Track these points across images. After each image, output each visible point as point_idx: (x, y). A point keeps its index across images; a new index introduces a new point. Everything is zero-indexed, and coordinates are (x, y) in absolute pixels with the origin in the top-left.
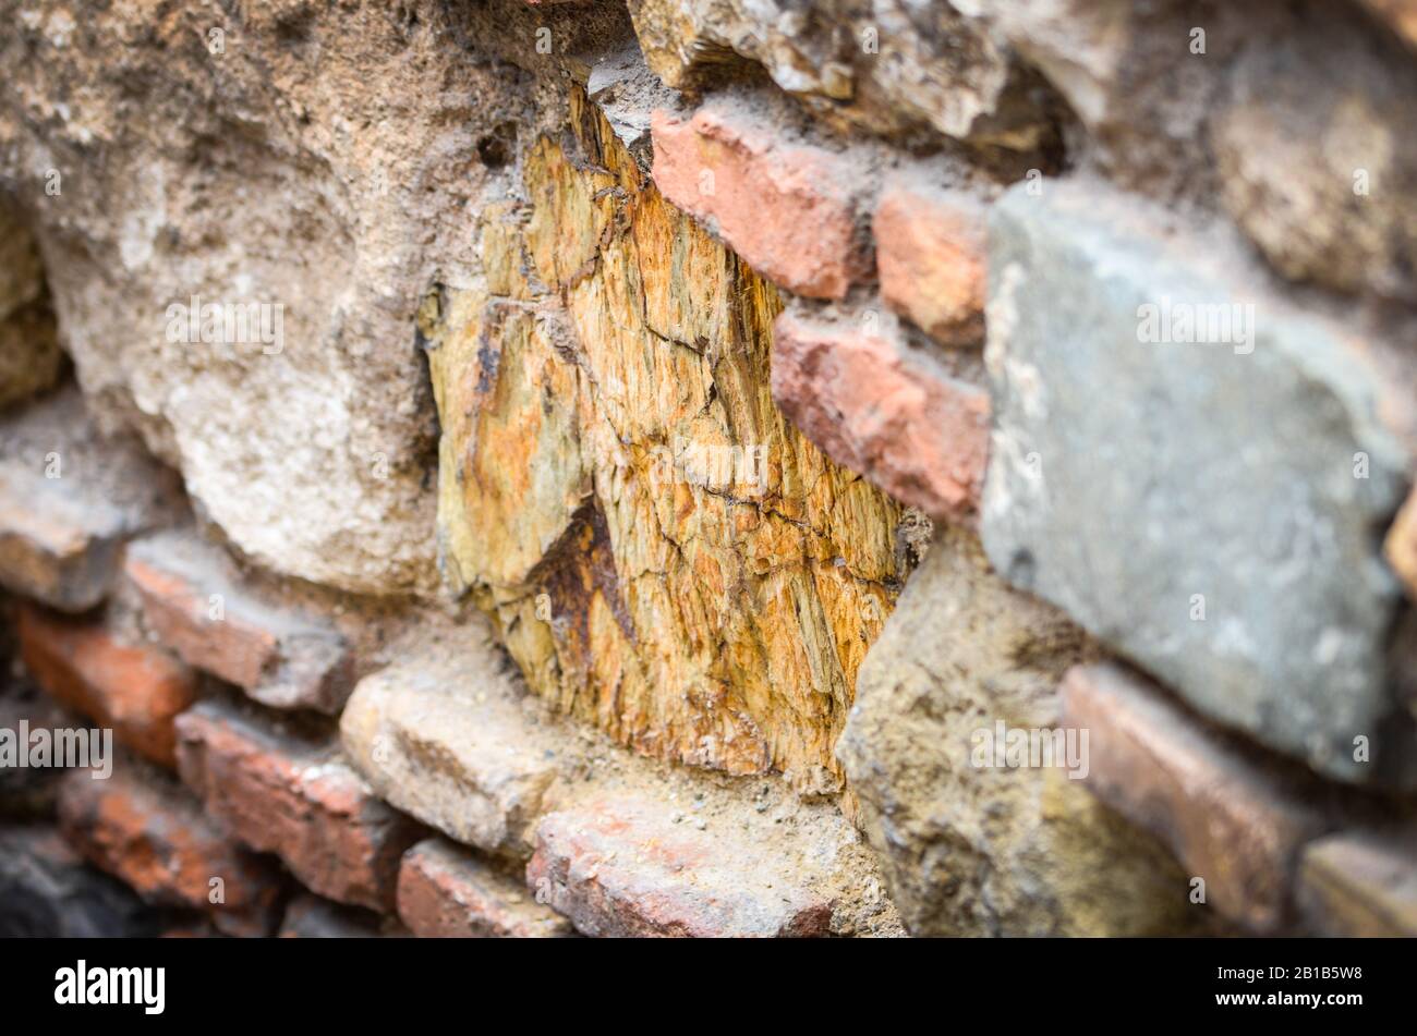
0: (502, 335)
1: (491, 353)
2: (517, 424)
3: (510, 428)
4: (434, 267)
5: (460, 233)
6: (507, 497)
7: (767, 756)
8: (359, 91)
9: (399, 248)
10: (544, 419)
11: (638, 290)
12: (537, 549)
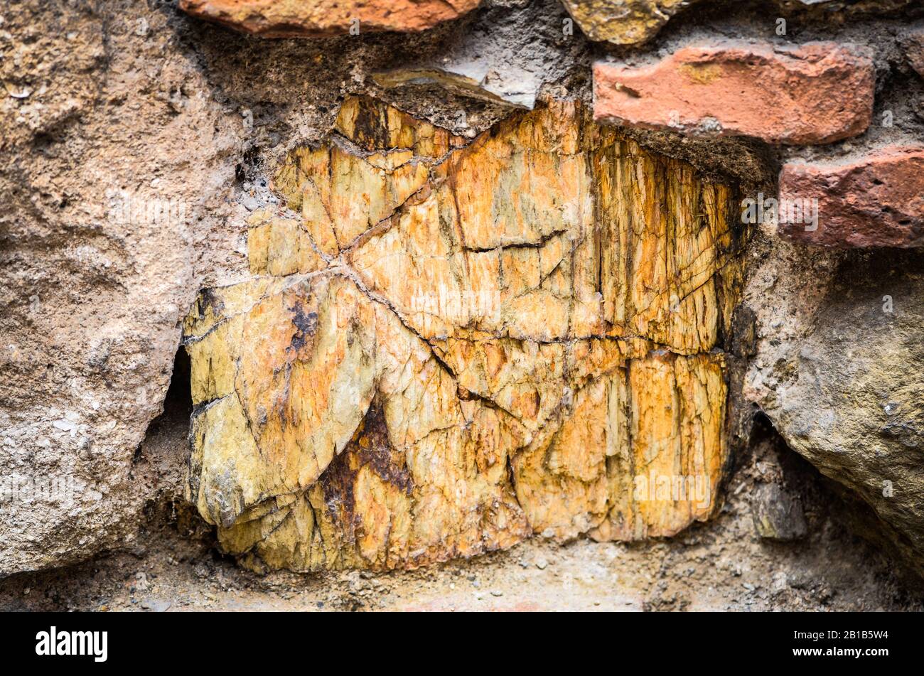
0: (315, 300)
1: (306, 316)
2: (323, 363)
3: (317, 368)
4: (201, 278)
5: (225, 244)
6: (305, 422)
7: (528, 526)
8: (132, 163)
9: (180, 272)
10: (347, 351)
11: (453, 224)
12: (331, 451)
